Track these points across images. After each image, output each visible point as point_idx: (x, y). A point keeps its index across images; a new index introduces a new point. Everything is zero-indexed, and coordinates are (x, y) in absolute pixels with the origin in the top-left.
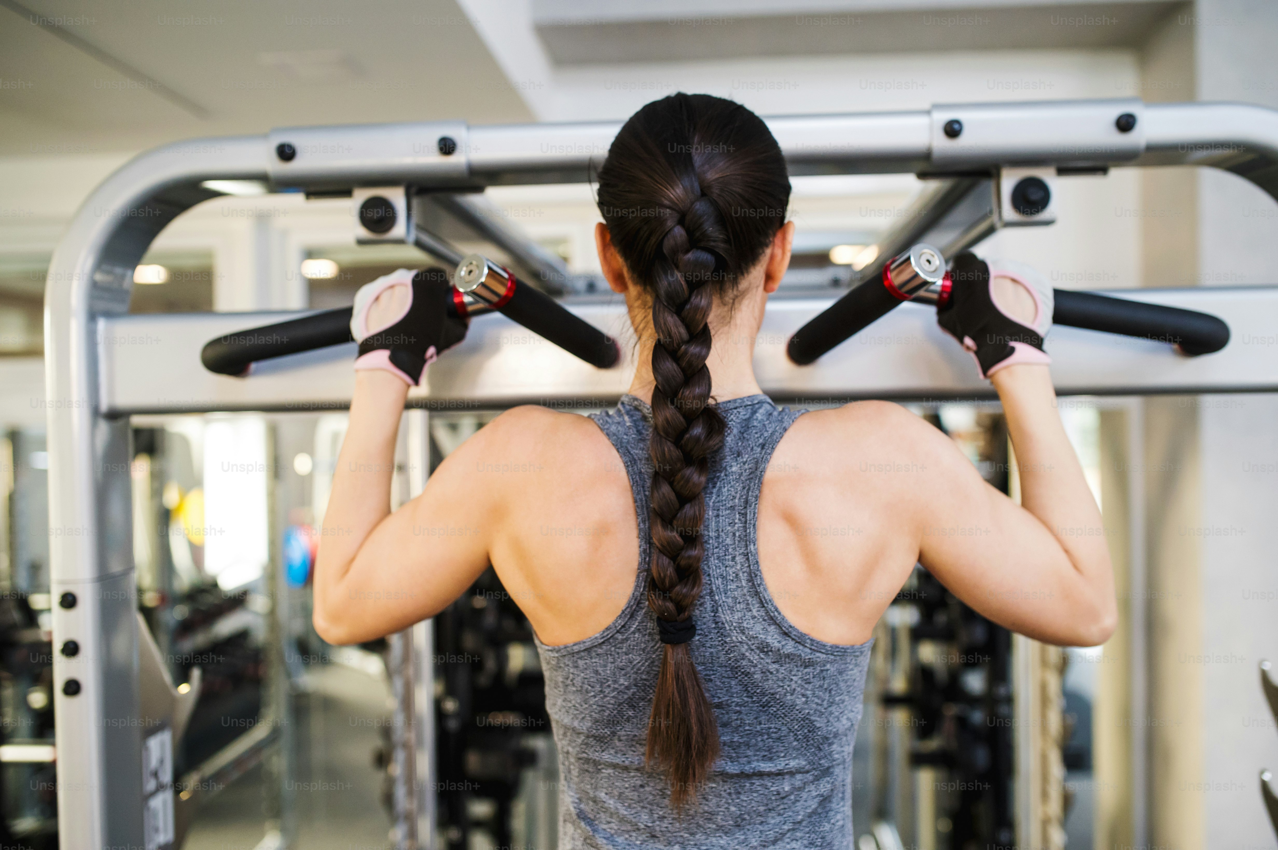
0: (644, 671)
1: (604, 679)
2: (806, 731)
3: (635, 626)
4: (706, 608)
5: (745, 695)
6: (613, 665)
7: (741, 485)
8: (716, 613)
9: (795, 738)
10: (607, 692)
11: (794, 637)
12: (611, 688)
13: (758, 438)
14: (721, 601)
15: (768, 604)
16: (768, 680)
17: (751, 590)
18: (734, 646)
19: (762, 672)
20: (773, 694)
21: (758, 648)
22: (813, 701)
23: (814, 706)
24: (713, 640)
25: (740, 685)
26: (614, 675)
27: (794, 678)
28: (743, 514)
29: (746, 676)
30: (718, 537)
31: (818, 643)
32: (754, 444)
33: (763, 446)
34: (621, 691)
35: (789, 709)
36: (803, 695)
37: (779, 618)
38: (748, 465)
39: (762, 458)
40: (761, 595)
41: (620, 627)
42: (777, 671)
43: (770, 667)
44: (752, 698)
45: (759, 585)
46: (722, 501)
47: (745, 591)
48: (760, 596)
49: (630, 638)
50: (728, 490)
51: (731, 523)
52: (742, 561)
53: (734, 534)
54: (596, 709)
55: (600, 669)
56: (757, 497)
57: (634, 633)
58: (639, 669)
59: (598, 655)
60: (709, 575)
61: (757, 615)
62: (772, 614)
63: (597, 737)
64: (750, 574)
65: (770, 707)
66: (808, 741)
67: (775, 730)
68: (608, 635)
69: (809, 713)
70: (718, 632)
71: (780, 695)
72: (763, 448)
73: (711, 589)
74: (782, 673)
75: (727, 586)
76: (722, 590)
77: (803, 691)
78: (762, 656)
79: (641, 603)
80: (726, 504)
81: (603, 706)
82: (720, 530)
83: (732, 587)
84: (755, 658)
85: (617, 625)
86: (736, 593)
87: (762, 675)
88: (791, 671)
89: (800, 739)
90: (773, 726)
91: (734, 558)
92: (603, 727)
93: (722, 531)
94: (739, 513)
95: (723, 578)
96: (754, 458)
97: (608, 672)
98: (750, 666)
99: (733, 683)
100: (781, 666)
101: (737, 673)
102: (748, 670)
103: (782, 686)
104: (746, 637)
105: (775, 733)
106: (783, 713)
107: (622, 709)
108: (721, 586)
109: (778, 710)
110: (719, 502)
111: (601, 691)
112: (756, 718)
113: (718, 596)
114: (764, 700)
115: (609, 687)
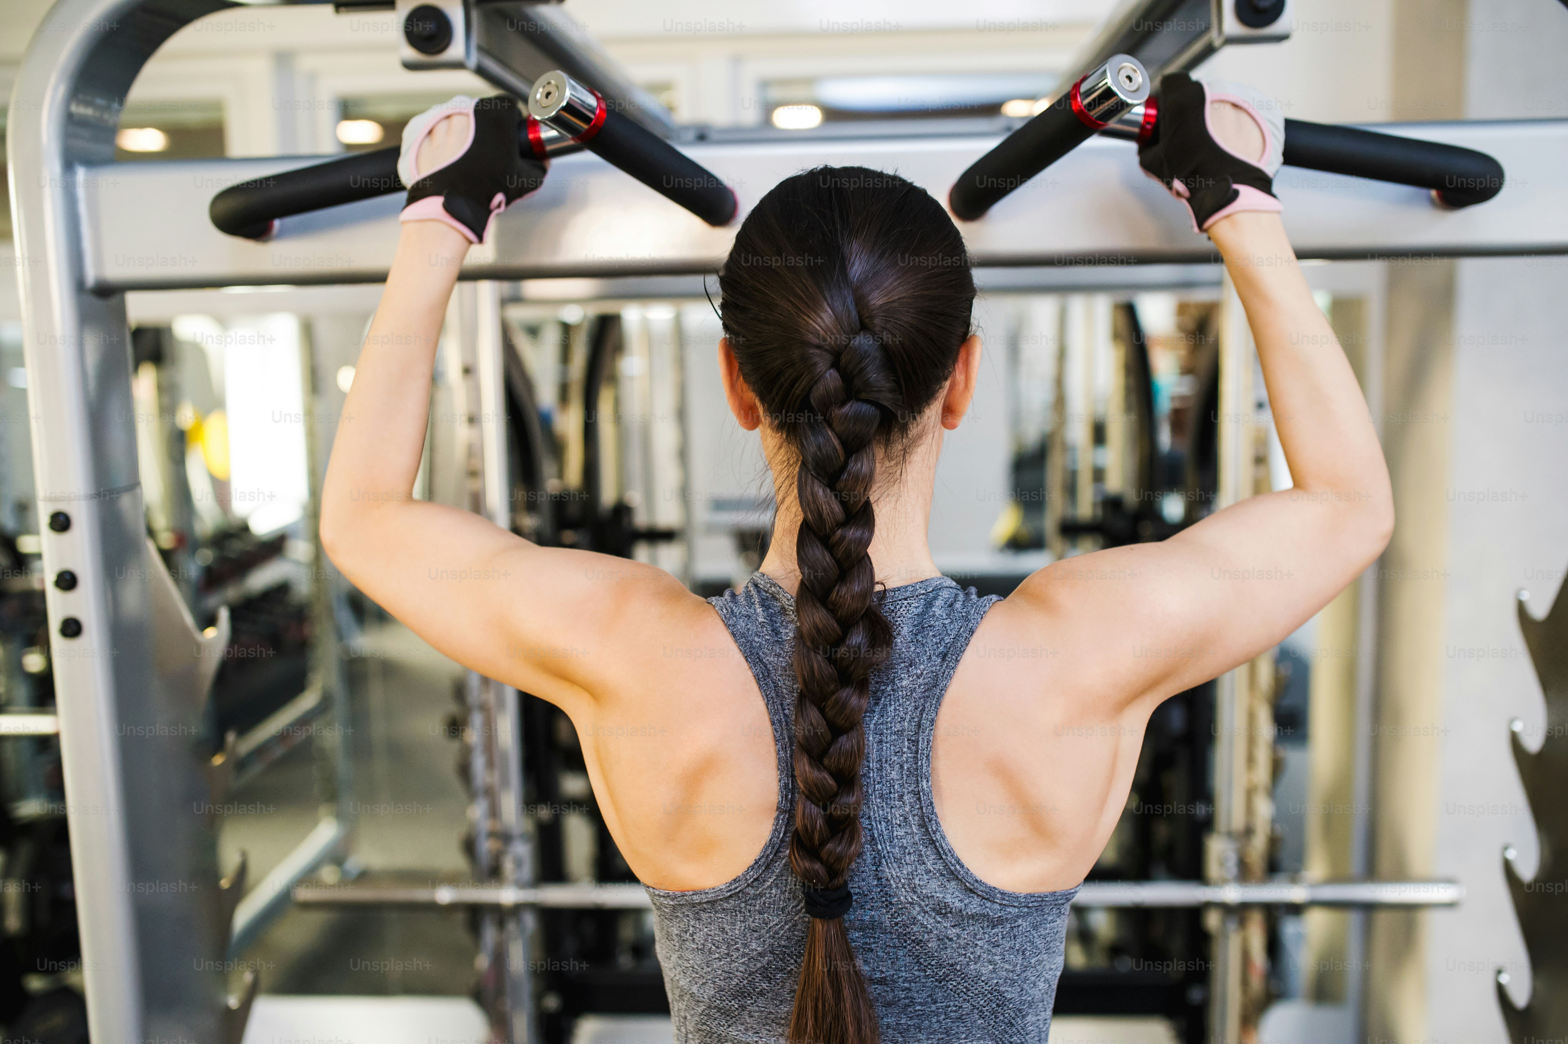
0: (782, 936)
1: (732, 940)
2: (994, 1005)
3: (771, 880)
4: (865, 860)
5: (916, 968)
6: (743, 925)
7: (913, 704)
8: (879, 866)
9: (980, 1016)
10: (735, 956)
11: (980, 893)
12: (741, 952)
13: (937, 643)
14: (885, 852)
15: (946, 855)
16: (946, 948)
17: (924, 837)
18: (902, 908)
19: (939, 940)
20: (952, 965)
21: (933, 910)
22: (1002, 968)
23: (1005, 974)
24: (874, 901)
25: (910, 956)
26: (744, 937)
27: (978, 942)
28: (913, 741)
29: (918, 944)
30: (880, 769)
31: (1010, 895)
32: (932, 652)
33: (944, 656)
34: (752, 958)
35: (972, 981)
36: (990, 962)
37: (962, 872)
38: (924, 679)
39: (944, 673)
40: (937, 844)
41: (752, 880)
42: (958, 936)
43: (949, 932)
44: (926, 972)
45: (934, 833)
46: (887, 722)
47: (917, 838)
48: (936, 846)
49: (765, 893)
50: (895, 710)
51: (898, 752)
52: (911, 800)
53: (902, 767)
54: (721, 975)
55: (727, 928)
56: (932, 722)
57: (770, 887)
58: (777, 933)
59: (724, 909)
60: (869, 818)
61: (932, 869)
62: (953, 868)
63: (721, 1009)
64: (922, 818)
65: (947, 981)
66: (996, 1017)
67: (954, 1009)
68: (736, 888)
69: (997, 982)
70: (881, 891)
71: (961, 965)
72: (944, 659)
73: (872, 836)
74: (965, 939)
75: (893, 833)
76: (886, 837)
77: (990, 957)
78: (939, 919)
79: (781, 852)
80: (891, 727)
81: (730, 973)
82: (884, 760)
83: (899, 833)
84: (929, 921)
85: (748, 877)
86: (905, 841)
87: (939, 943)
88: (976, 934)
89: (986, 1015)
90: (952, 1004)
91: (901, 797)
92: (729, 998)
93: (886, 761)
94: (908, 740)
95: (887, 823)
96: (932, 672)
97: (737, 932)
98: (923, 931)
99: (901, 953)
100: (963, 930)
101: (906, 942)
102: (920, 938)
103: (965, 954)
104: (919, 897)
105: (955, 1011)
106: (966, 987)
107: (754, 979)
108: (885, 833)
109: (959, 984)
110: (882, 724)
111: (728, 954)
112: (930, 996)
113: (881, 845)
114: (941, 973)
115: (738, 949)
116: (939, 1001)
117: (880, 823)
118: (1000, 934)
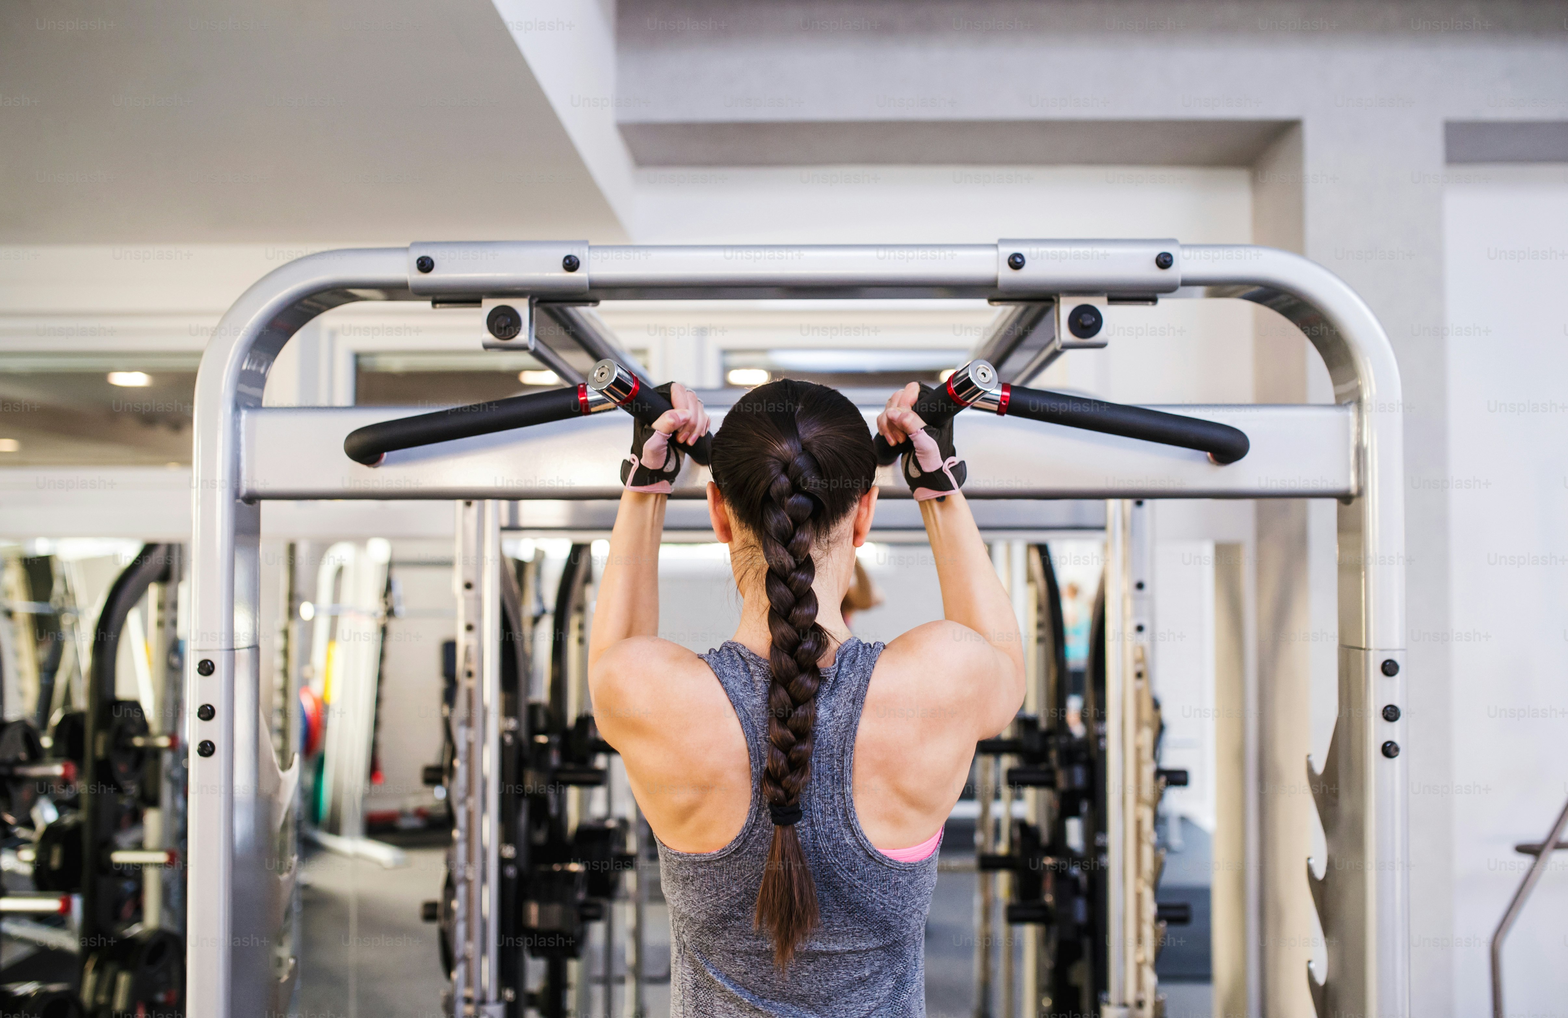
0: (753, 883)
1: (720, 885)
2: (883, 929)
3: (747, 849)
4: (806, 836)
5: (835, 904)
6: (728, 876)
8: (815, 840)
9: (874, 936)
10: (721, 896)
11: (877, 859)
12: (725, 893)
14: (820, 831)
15: (858, 834)
16: (854, 892)
17: (845, 822)
18: (828, 867)
19: (850, 887)
20: (857, 904)
21: (847, 868)
22: (890, 907)
23: (890, 911)
24: (811, 861)
25: (831, 896)
26: (728, 883)
27: (874, 890)
28: (840, 761)
29: (836, 889)
30: (819, 780)
31: (894, 861)
34: (733, 897)
35: (870, 914)
36: (881, 903)
37: (867, 845)
40: (853, 827)
42: (862, 885)
43: (856, 883)
44: (841, 906)
45: (852, 820)
46: (823, 749)
47: (841, 823)
48: (852, 828)
49: (743, 857)
51: (831, 768)
52: (838, 799)
53: (833, 778)
54: (711, 907)
55: (717, 878)
56: (852, 747)
57: (746, 854)
58: (749, 881)
59: (715, 867)
60: (811, 810)
61: (849, 843)
62: (861, 842)
63: (710, 929)
64: (845, 810)
65: (854, 913)
67: (858, 931)
68: (724, 854)
69: (886, 916)
70: (816, 855)
71: (863, 904)
73: (812, 822)
74: (865, 887)
75: (825, 819)
76: (821, 822)
77: (881, 900)
78: (850, 874)
79: (753, 831)
80: (826, 752)
81: (717, 906)
82: (821, 774)
83: (830, 820)
84: (844, 875)
86: (832, 825)
87: (849, 889)
88: (872, 885)
89: (878, 935)
90: (857, 927)
91: (832, 797)
92: (716, 922)
93: (823, 774)
94: (837, 760)
95: (822, 813)
97: (724, 880)
98: (840, 882)
99: (826, 895)
100: (865, 882)
101: (829, 887)
102: (838, 885)
103: (865, 897)
104: (839, 860)
105: (858, 932)
106: (865, 918)
107: (733, 910)
108: (821, 819)
109: (861, 915)
110: (820, 750)
111: (716, 894)
112: (843, 921)
113: (817, 827)
114: (850, 908)
115: (723, 891)
116: (849, 925)
117: (818, 813)
118: (888, 886)
